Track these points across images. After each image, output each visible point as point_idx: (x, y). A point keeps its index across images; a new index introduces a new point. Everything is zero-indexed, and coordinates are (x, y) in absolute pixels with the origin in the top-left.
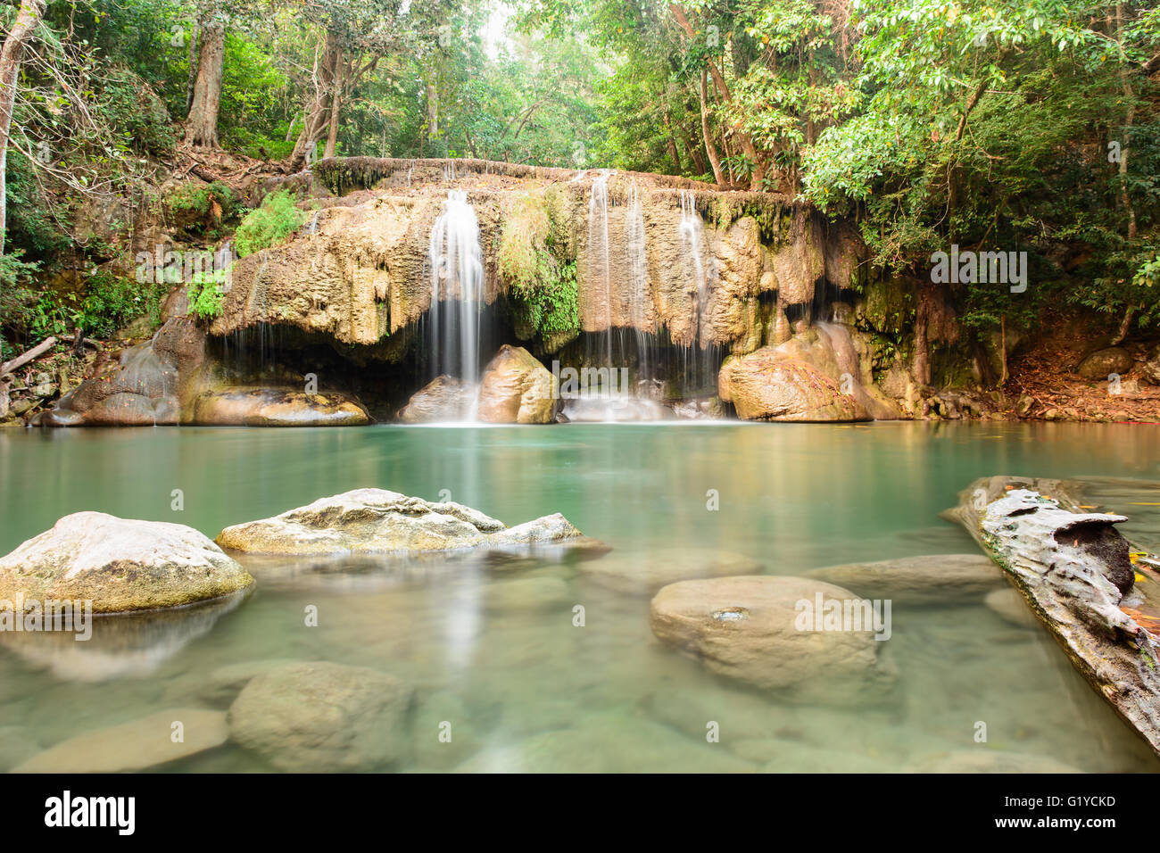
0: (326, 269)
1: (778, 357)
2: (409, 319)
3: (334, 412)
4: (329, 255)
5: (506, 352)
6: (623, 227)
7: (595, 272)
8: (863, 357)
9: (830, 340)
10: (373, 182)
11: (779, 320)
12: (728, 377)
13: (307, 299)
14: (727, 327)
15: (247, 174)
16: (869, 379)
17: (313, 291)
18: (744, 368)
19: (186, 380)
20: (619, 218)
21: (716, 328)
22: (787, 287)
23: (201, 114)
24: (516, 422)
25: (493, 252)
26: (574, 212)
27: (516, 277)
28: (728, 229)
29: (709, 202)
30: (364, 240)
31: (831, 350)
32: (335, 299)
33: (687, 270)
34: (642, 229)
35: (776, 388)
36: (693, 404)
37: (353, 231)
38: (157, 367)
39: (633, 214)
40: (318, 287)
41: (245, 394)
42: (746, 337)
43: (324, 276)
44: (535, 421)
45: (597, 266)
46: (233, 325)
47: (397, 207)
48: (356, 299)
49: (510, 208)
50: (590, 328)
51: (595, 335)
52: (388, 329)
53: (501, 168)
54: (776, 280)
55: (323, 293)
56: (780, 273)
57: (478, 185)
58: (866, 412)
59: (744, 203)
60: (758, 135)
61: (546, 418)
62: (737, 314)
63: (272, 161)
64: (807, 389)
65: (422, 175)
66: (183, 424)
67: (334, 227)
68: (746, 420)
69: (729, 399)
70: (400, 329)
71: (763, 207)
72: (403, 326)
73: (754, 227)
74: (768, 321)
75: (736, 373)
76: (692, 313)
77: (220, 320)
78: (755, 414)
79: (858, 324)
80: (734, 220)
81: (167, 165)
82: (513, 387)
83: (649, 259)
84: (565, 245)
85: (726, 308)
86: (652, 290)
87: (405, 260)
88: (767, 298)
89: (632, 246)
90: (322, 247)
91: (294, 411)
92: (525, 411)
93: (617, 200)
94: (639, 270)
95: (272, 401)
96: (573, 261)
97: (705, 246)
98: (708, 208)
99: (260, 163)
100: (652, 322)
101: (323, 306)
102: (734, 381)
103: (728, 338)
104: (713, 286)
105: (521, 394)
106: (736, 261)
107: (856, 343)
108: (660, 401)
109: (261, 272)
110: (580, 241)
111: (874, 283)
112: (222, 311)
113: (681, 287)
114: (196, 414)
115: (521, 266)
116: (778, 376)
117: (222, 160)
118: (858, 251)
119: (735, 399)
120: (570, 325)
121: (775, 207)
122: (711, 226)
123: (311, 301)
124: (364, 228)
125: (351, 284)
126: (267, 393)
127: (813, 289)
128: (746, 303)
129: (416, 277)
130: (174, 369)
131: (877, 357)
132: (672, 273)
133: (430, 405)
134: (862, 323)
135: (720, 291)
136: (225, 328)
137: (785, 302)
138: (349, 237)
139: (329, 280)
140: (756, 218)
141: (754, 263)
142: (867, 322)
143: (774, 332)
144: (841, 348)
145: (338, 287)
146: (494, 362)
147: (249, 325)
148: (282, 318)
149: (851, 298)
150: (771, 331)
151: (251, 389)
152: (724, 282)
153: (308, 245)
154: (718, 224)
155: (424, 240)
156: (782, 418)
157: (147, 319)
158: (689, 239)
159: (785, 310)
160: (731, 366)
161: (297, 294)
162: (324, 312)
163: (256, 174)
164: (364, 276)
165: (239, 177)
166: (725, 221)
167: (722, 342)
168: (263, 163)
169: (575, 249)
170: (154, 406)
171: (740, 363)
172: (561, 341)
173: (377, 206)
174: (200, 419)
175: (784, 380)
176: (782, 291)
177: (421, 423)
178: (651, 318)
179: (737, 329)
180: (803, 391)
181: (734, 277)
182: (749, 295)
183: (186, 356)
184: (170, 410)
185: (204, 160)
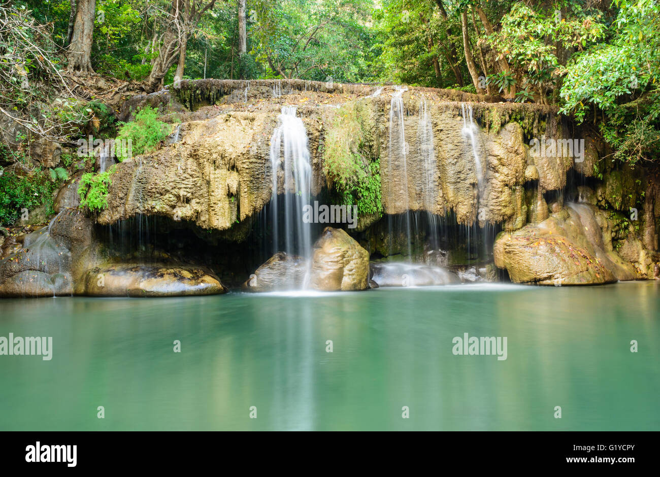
0: (189, 171)
1: (541, 232)
2: (255, 209)
3: (198, 284)
4: (191, 160)
5: (329, 233)
6: (416, 133)
7: (395, 167)
8: (604, 230)
9: (579, 217)
10: (217, 99)
11: (539, 203)
12: (502, 250)
13: (175, 195)
14: (500, 210)
15: (117, 93)
16: (610, 247)
17: (180, 188)
18: (515, 242)
19: (77, 259)
20: (412, 125)
21: (492, 211)
22: (545, 177)
23: (80, 46)
24: (340, 290)
25: (317, 155)
26: (377, 121)
27: (338, 175)
28: (498, 133)
29: (482, 111)
30: (219, 148)
31: (580, 226)
32: (196, 195)
33: (468, 166)
34: (432, 134)
35: (542, 258)
36: (473, 270)
37: (209, 141)
38: (54, 249)
39: (424, 122)
40: (183, 186)
41: (126, 270)
42: (515, 217)
43: (188, 176)
44: (355, 288)
45: (396, 163)
46: (117, 216)
47: (242, 121)
48: (212, 194)
49: (330, 119)
50: (391, 211)
51: (396, 217)
52: (238, 218)
53: (317, 86)
54: (537, 172)
55: (188, 190)
56: (540, 166)
57: (301, 101)
58: (612, 275)
59: (510, 112)
60: (523, 60)
61: (363, 285)
62: (508, 199)
63: (135, 82)
64: (567, 259)
65: (256, 92)
66: (76, 295)
67: (193, 137)
68: (517, 284)
69: (503, 266)
70: (247, 216)
71: (525, 115)
72: (250, 214)
73: (519, 130)
74: (531, 204)
75: (509, 246)
76: (474, 199)
77: (106, 212)
78: (526, 279)
79: (599, 204)
80: (503, 125)
81: (56, 88)
82: (337, 262)
83: (437, 157)
84: (371, 147)
85: (499, 195)
86: (441, 182)
87: (251, 163)
88: (530, 186)
89: (424, 147)
90: (185, 153)
91: (166, 284)
92: (347, 281)
93: (411, 111)
94: (429, 165)
95: (148, 276)
96: (377, 159)
97: (481, 146)
98: (482, 116)
99: (126, 83)
100: (441, 206)
101: (188, 201)
102: (507, 252)
103: (501, 218)
104: (488, 177)
105: (344, 267)
106: (506, 158)
107: (598, 219)
108: (445, 267)
109: (138, 174)
110: (382, 143)
111: (611, 172)
112: (107, 205)
113: (465, 179)
114: (87, 287)
115: (342, 166)
116: (543, 248)
117: (97, 82)
118: (598, 146)
119: (508, 267)
120: (375, 209)
121: (535, 114)
122: (484, 130)
123: (178, 197)
124: (218, 138)
125: (208, 183)
126: (143, 270)
127: (565, 178)
128: (514, 190)
129: (260, 176)
130: (68, 250)
131: (616, 229)
132: (457, 168)
133: (272, 276)
134: (603, 203)
135: (494, 181)
136: (110, 218)
137: (544, 188)
138: (207, 146)
139: (191, 179)
140: (520, 123)
141: (520, 159)
142: (607, 202)
143: (536, 212)
144: (588, 223)
145: (198, 185)
146: (320, 241)
147: (130, 217)
148: (156, 210)
149: (593, 183)
150: (533, 211)
151: (130, 266)
152: (496, 174)
153: (174, 152)
154: (490, 128)
155: (265, 147)
156: (548, 282)
157: (43, 209)
158: (470, 141)
159: (544, 194)
160: (503, 241)
161: (167, 191)
162: (188, 205)
163: (124, 92)
164: (219, 176)
165: (110, 96)
166: (496, 126)
167: (496, 221)
168: (128, 83)
169: (378, 150)
170: (53, 281)
171: (511, 238)
172: (368, 221)
173: (227, 120)
174: (90, 291)
175: (548, 252)
176: (542, 180)
177: (265, 291)
178: (440, 203)
179: (508, 211)
180: (564, 261)
181: (505, 170)
182: (517, 184)
183: (77, 240)
184: (65, 284)
185: (83, 82)
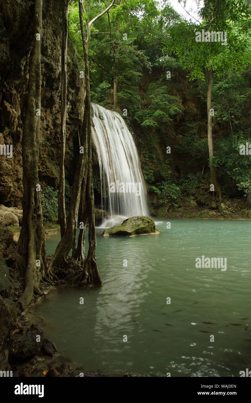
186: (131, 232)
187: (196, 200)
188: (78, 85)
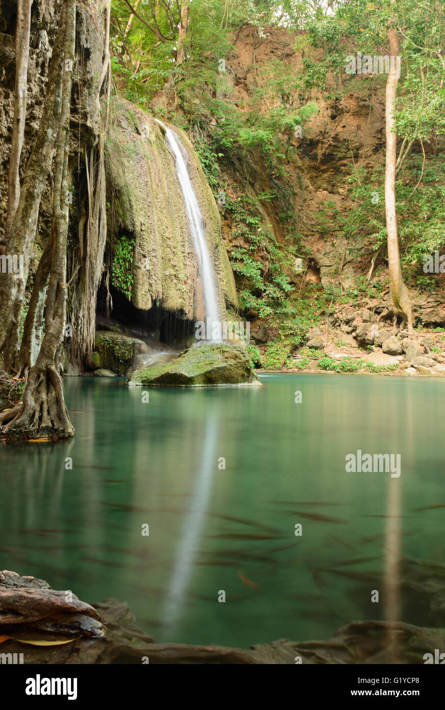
186: (193, 376)
187: (354, 334)
188: (87, 42)
